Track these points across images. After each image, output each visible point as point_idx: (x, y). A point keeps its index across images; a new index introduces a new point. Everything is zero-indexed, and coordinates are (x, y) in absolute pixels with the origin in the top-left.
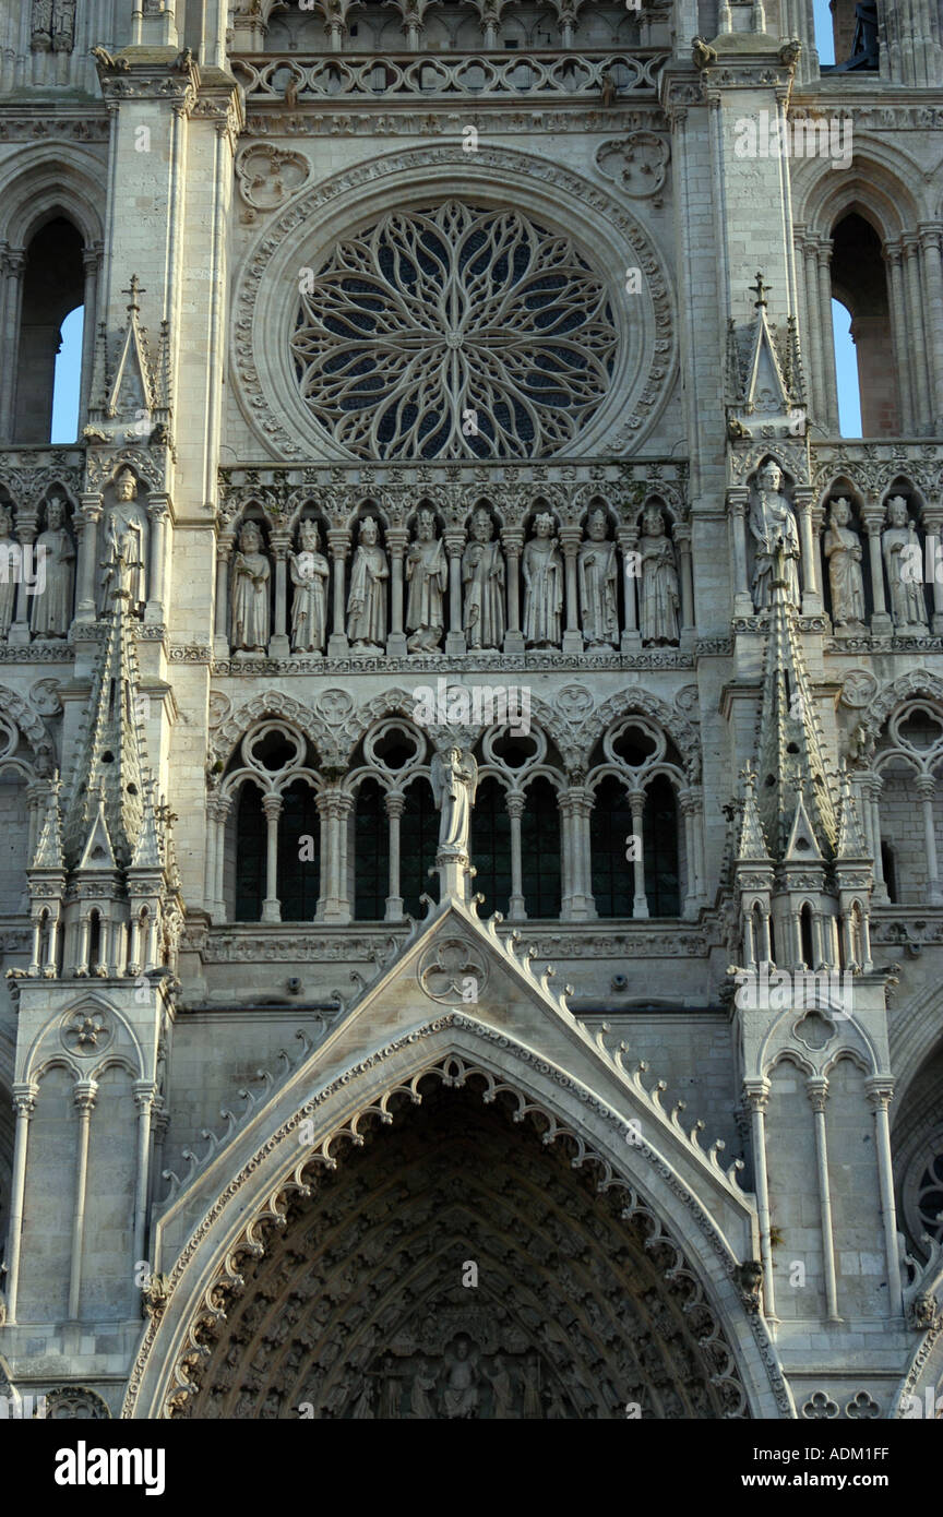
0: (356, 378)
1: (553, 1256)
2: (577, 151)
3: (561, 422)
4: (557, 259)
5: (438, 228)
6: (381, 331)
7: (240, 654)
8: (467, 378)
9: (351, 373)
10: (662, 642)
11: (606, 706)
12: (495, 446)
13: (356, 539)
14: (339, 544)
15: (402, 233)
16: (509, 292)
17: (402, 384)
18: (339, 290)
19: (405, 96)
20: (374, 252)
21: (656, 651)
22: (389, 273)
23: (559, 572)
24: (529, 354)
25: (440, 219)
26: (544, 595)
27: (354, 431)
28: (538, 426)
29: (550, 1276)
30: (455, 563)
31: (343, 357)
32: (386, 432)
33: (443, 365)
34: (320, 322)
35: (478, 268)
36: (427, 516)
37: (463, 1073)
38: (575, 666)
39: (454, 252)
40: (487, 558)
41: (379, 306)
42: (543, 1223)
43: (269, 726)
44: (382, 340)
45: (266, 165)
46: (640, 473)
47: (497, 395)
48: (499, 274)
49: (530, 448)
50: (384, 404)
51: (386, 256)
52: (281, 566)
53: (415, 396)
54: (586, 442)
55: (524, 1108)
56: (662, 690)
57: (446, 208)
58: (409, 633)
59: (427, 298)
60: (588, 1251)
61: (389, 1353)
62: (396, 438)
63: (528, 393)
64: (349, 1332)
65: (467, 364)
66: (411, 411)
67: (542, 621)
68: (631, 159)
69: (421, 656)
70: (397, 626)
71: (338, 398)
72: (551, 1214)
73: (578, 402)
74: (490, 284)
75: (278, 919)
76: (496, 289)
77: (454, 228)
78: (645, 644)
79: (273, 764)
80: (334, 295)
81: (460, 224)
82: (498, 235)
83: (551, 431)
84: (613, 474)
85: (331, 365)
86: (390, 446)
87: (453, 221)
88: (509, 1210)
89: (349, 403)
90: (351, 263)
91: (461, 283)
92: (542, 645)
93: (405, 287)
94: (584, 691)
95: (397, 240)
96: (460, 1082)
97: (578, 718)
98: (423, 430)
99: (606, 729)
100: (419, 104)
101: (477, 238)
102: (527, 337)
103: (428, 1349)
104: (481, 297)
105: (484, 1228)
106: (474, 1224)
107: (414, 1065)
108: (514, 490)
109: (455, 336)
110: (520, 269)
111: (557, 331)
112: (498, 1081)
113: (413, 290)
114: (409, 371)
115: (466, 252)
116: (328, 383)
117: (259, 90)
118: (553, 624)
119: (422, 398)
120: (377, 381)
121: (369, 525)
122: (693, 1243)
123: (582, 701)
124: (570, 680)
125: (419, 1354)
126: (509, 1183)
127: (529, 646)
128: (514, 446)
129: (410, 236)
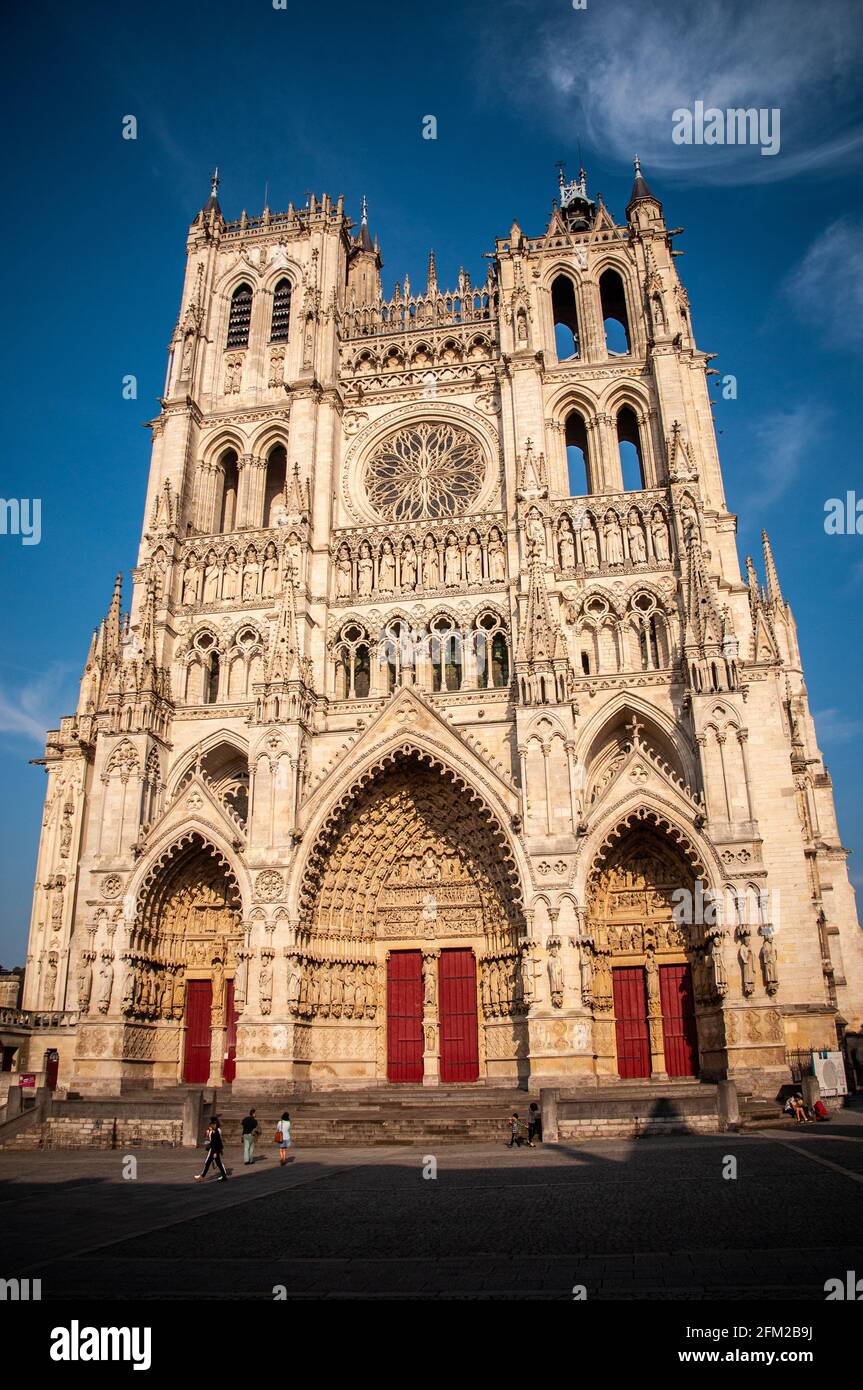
0: (387, 493)
1: (459, 817)
2: (468, 399)
3: (465, 501)
4: (463, 441)
5: (418, 433)
6: (397, 474)
7: (340, 599)
8: (429, 488)
9: (386, 491)
10: (498, 581)
11: (476, 607)
12: (440, 513)
13: (382, 552)
14: (376, 554)
15: (405, 437)
16: (445, 455)
17: (404, 493)
18: (381, 460)
19: (403, 386)
20: (394, 445)
21: (496, 585)
22: (400, 452)
23: (458, 558)
24: (452, 477)
25: (419, 431)
26: (453, 567)
27: (387, 512)
28: (456, 503)
29: (459, 825)
30: (419, 558)
31: (383, 485)
32: (399, 512)
33: (420, 485)
34: (374, 473)
35: (433, 447)
36: (408, 541)
37: (411, 750)
38: (464, 593)
39: (424, 442)
40: (432, 555)
41: (397, 465)
42: (454, 805)
43: (351, 626)
44: (398, 477)
45: (353, 417)
46: (489, 518)
47: (441, 494)
48: (441, 448)
49: (453, 512)
50: (398, 502)
51: (399, 446)
52: (355, 565)
53: (410, 497)
54: (473, 507)
55: (434, 761)
56: (498, 600)
57: (421, 426)
58: (402, 585)
59: (414, 460)
60: (470, 814)
61: (402, 856)
62: (403, 513)
63: (452, 492)
64: (386, 849)
65: (429, 483)
66: (408, 503)
67: (453, 578)
68: (488, 401)
69: (406, 594)
70: (398, 583)
71: (381, 501)
72: (456, 802)
73: (472, 493)
74: (437, 452)
75: (354, 698)
76: (440, 454)
77: (424, 433)
78: (491, 583)
79: (353, 640)
80: (380, 462)
81: (426, 431)
82: (440, 434)
83: (461, 505)
84: (478, 519)
85: (378, 489)
86: (400, 517)
87: (424, 430)
88: (442, 801)
89: (385, 502)
90: (386, 450)
91: (427, 453)
92: (452, 586)
93: (406, 457)
94: (468, 602)
95: (403, 440)
96: (409, 753)
97: (465, 612)
98: (413, 509)
99: (476, 617)
100: (408, 389)
101: (433, 435)
102: (451, 471)
103: (417, 854)
104: (434, 457)
105: (434, 809)
106: (431, 807)
107: (392, 746)
108: (441, 529)
109: (424, 472)
110: (449, 446)
111: (463, 467)
112: (424, 752)
113: (409, 458)
114: (407, 488)
115: (428, 442)
116: (378, 495)
117: (350, 391)
118: (457, 578)
119: (412, 498)
120: (396, 493)
121: (387, 547)
122: (496, 808)
123: (468, 606)
124: (462, 598)
125: (414, 856)
126: (441, 791)
127: (448, 587)
128: (447, 512)
129: (407, 438)
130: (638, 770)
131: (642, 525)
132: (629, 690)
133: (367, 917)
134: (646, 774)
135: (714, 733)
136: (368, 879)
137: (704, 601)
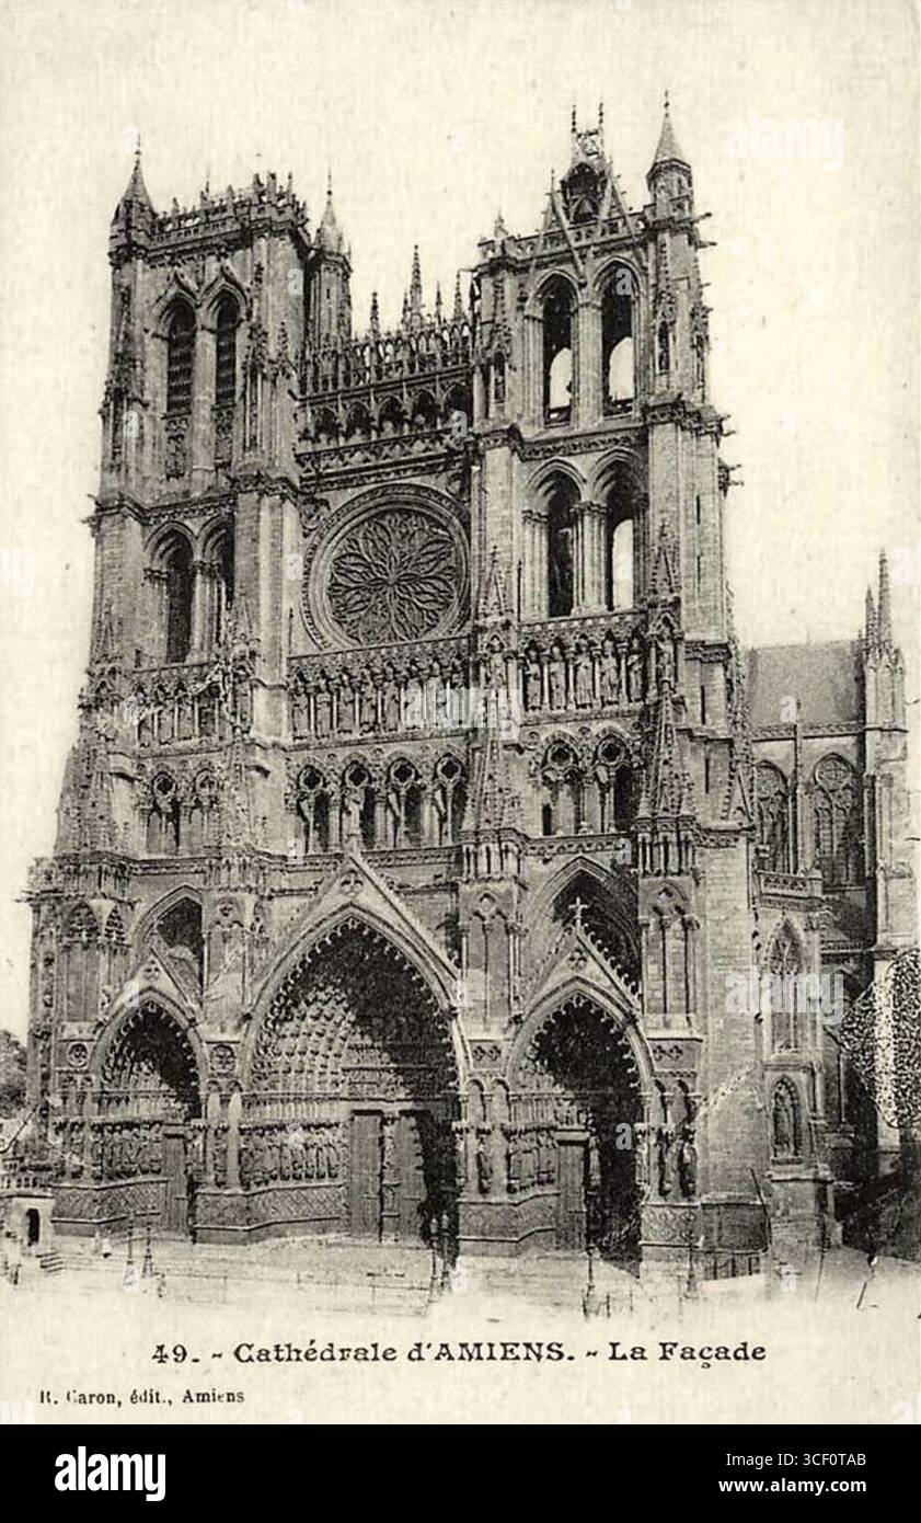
0: (352, 603)
2: (440, 479)
3: (435, 615)
4: (435, 534)
5: (387, 524)
6: (363, 579)
7: (297, 740)
8: (397, 598)
9: (351, 600)
10: (461, 722)
11: (437, 753)
13: (340, 684)
15: (372, 529)
17: (371, 603)
18: (346, 561)
19: (367, 463)
20: (360, 541)
21: (458, 727)
22: (366, 550)
23: (419, 693)
24: (422, 583)
25: (387, 520)
26: (414, 704)
27: (352, 628)
28: (425, 618)
31: (348, 592)
33: (388, 593)
34: (339, 578)
37: (357, 924)
38: (424, 736)
39: (392, 536)
40: (391, 688)
41: (363, 566)
43: (310, 771)
44: (363, 584)
45: (312, 506)
46: (453, 644)
47: (409, 604)
50: (364, 613)
52: (312, 700)
53: (376, 608)
54: (443, 625)
55: (379, 937)
56: (459, 745)
57: (389, 515)
58: (361, 725)
63: (422, 602)
66: (375, 615)
67: (414, 718)
71: (346, 613)
73: (442, 604)
74: (407, 550)
75: (313, 854)
76: (410, 552)
77: (393, 524)
78: (454, 724)
79: (311, 787)
80: (344, 563)
81: (396, 521)
82: (411, 525)
83: (431, 620)
84: (442, 645)
85: (343, 598)
87: (392, 521)
89: (350, 614)
90: (351, 547)
91: (395, 551)
92: (412, 728)
93: (373, 556)
95: (370, 533)
97: (426, 759)
98: (380, 623)
99: (437, 764)
100: (373, 468)
101: (403, 526)
102: (422, 575)
104: (404, 556)
107: (337, 921)
108: (402, 657)
109: (393, 578)
110: (420, 540)
111: (434, 569)
112: (369, 927)
113: (376, 557)
114: (374, 597)
116: (342, 605)
117: (308, 471)
118: (418, 717)
119: (379, 609)
120: (362, 602)
121: (345, 679)
123: (428, 752)
124: (422, 742)
127: (408, 729)
128: (416, 628)
130: (577, 955)
131: (616, 655)
132: (587, 856)
133: (329, 1077)
134: (585, 959)
135: (658, 918)
136: (331, 1040)
137: (666, 763)
